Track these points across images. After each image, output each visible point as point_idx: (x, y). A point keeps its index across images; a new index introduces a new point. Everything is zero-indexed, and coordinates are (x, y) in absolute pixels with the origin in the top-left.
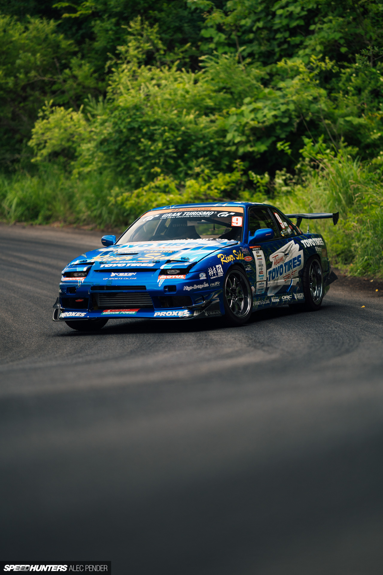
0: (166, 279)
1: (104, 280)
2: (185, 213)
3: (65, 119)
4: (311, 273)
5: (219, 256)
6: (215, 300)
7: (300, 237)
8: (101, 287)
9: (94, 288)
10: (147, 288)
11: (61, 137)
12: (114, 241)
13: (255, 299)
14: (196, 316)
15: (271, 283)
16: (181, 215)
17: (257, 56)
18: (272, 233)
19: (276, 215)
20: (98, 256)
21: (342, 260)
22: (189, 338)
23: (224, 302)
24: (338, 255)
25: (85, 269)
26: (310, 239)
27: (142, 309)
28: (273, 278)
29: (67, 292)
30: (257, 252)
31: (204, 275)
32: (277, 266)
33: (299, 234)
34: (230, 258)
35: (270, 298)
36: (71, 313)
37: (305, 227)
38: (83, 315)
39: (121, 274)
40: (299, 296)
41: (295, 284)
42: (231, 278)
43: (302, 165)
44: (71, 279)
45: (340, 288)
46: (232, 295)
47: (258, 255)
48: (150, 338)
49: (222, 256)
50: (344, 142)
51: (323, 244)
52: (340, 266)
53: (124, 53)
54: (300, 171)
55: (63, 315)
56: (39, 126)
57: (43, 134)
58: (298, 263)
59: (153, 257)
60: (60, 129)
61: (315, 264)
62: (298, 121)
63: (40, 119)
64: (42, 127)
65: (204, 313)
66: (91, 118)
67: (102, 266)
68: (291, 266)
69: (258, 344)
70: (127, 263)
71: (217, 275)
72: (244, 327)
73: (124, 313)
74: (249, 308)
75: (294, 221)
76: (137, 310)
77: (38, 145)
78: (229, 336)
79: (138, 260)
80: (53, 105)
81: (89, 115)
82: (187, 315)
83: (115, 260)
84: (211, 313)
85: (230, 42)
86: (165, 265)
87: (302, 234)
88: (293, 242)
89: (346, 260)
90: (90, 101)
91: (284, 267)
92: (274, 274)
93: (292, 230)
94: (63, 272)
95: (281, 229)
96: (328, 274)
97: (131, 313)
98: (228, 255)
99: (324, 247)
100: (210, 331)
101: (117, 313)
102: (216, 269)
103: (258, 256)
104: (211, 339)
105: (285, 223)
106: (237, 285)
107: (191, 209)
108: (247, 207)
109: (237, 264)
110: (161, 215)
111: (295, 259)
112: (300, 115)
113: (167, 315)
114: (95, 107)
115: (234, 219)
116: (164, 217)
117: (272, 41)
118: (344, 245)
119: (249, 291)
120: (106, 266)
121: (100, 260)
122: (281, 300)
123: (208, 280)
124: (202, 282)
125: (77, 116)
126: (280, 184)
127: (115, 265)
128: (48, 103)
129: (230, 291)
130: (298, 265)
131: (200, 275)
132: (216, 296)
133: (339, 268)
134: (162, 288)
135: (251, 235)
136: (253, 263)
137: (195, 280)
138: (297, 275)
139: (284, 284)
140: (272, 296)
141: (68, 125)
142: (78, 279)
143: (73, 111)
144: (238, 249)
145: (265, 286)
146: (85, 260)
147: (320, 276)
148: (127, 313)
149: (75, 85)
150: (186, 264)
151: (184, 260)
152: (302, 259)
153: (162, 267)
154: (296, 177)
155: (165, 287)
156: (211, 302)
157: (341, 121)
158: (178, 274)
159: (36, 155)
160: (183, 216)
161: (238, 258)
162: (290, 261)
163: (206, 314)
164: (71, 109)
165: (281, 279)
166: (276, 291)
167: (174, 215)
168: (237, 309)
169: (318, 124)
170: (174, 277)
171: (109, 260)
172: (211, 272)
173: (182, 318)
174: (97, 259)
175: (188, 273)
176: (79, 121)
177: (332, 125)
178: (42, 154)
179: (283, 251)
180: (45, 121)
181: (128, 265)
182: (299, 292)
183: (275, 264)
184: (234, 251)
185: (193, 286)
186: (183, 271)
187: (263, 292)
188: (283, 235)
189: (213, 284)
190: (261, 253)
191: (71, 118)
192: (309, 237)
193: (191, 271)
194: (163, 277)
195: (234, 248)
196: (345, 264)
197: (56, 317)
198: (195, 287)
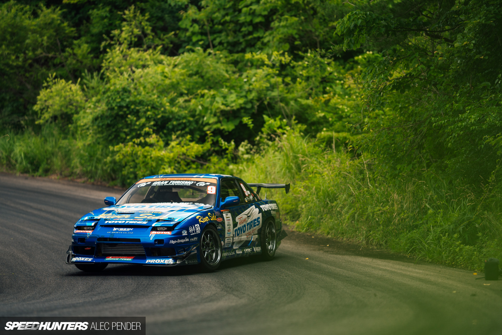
0: (156, 235)
1: (108, 233)
2: (171, 182)
3: (65, 89)
4: (267, 231)
5: (197, 217)
6: (193, 251)
7: (259, 202)
8: (105, 239)
9: (100, 239)
10: (141, 241)
11: (61, 104)
12: (114, 202)
13: (224, 251)
14: (179, 264)
15: (236, 239)
16: (168, 183)
17: (225, 45)
18: (238, 200)
19: (242, 185)
20: (103, 214)
21: (290, 217)
22: (173, 281)
23: (200, 253)
24: (287, 214)
25: (93, 224)
26: (267, 205)
27: (136, 257)
28: (238, 235)
29: (78, 241)
30: (226, 215)
31: (186, 232)
32: (241, 226)
33: (258, 200)
34: (206, 219)
35: (235, 250)
36: (81, 258)
37: (264, 195)
38: (90, 260)
39: (121, 229)
40: (257, 249)
41: (255, 240)
42: (206, 235)
43: (261, 137)
44: (81, 231)
45: (288, 241)
46: (206, 248)
47: (227, 216)
48: (144, 281)
49: (200, 218)
50: (295, 120)
51: (277, 208)
52: (288, 222)
53: (117, 35)
54: (259, 142)
55: (74, 259)
56: (43, 94)
57: (46, 101)
58: (257, 223)
59: (146, 217)
60: (61, 98)
61: (270, 224)
62: (258, 104)
63: (45, 88)
64: (46, 95)
65: (185, 261)
66: (86, 89)
67: (106, 222)
68: (252, 226)
69: (228, 289)
70: (126, 221)
71: (196, 232)
72: (215, 273)
73: (122, 259)
74: (219, 258)
75: (255, 190)
76: (133, 258)
77: (42, 110)
78: (205, 281)
79: (134, 218)
80: (56, 77)
81: (85, 87)
82: (172, 263)
83: (117, 218)
84: (190, 262)
85: (203, 31)
86: (156, 223)
87: (261, 200)
88: (254, 206)
89: (293, 218)
90: (86, 75)
91: (247, 227)
92: (239, 232)
93: (254, 197)
94: (75, 226)
95: (245, 196)
96: (280, 232)
97: (128, 259)
98: (204, 217)
99: (277, 211)
100: (189, 276)
101: (117, 259)
102: (195, 228)
103: (227, 218)
104: (191, 283)
105: (249, 192)
106: (210, 240)
107: (176, 179)
108: (219, 179)
109: (211, 224)
110: (152, 182)
111: (255, 220)
112: (260, 99)
113: (156, 262)
114: (90, 80)
115: (209, 188)
116: (154, 184)
117: (237, 33)
118: (292, 206)
119: (219, 245)
120: (110, 222)
121: (105, 218)
122: (243, 252)
123: (189, 236)
124: (184, 237)
125: (75, 87)
126: (242, 152)
127: (116, 222)
128: (52, 76)
129: (205, 245)
130: (258, 225)
131: (183, 232)
132: (195, 248)
133: (288, 224)
134: (153, 241)
135: (222, 201)
136: (223, 223)
137: (179, 235)
138: (256, 232)
139: (246, 239)
140: (237, 249)
141: (68, 94)
142: (87, 231)
143: (72, 83)
144: (212, 212)
145: (232, 241)
146: (93, 217)
147: (274, 234)
148: (125, 259)
149: (74, 62)
150: (173, 223)
151: (170, 220)
152: (261, 220)
153: (153, 225)
154: (255, 147)
155: (155, 240)
156: (190, 253)
157: (292, 103)
158: (166, 231)
159: (40, 118)
160: (170, 184)
161: (212, 219)
162: (252, 222)
163: (186, 263)
164: (70, 82)
165: (244, 235)
166: (240, 245)
167: (163, 183)
168: (210, 259)
169: (274, 106)
170: (162, 232)
171: (112, 217)
172: (191, 230)
173: (168, 264)
174: (102, 216)
175: (173, 230)
176: (76, 92)
177: (286, 107)
178: (45, 117)
179: (246, 213)
180: (48, 90)
181: (127, 222)
182: (257, 246)
183: (240, 224)
184: (209, 214)
185: (177, 240)
186: (169, 229)
187: (230, 246)
188: (246, 201)
189: (192, 239)
190: (229, 215)
191: (70, 89)
192: (266, 203)
193: (176, 228)
194: (154, 233)
195: (209, 211)
196: (293, 221)
197: (68, 261)
198: (179, 241)
